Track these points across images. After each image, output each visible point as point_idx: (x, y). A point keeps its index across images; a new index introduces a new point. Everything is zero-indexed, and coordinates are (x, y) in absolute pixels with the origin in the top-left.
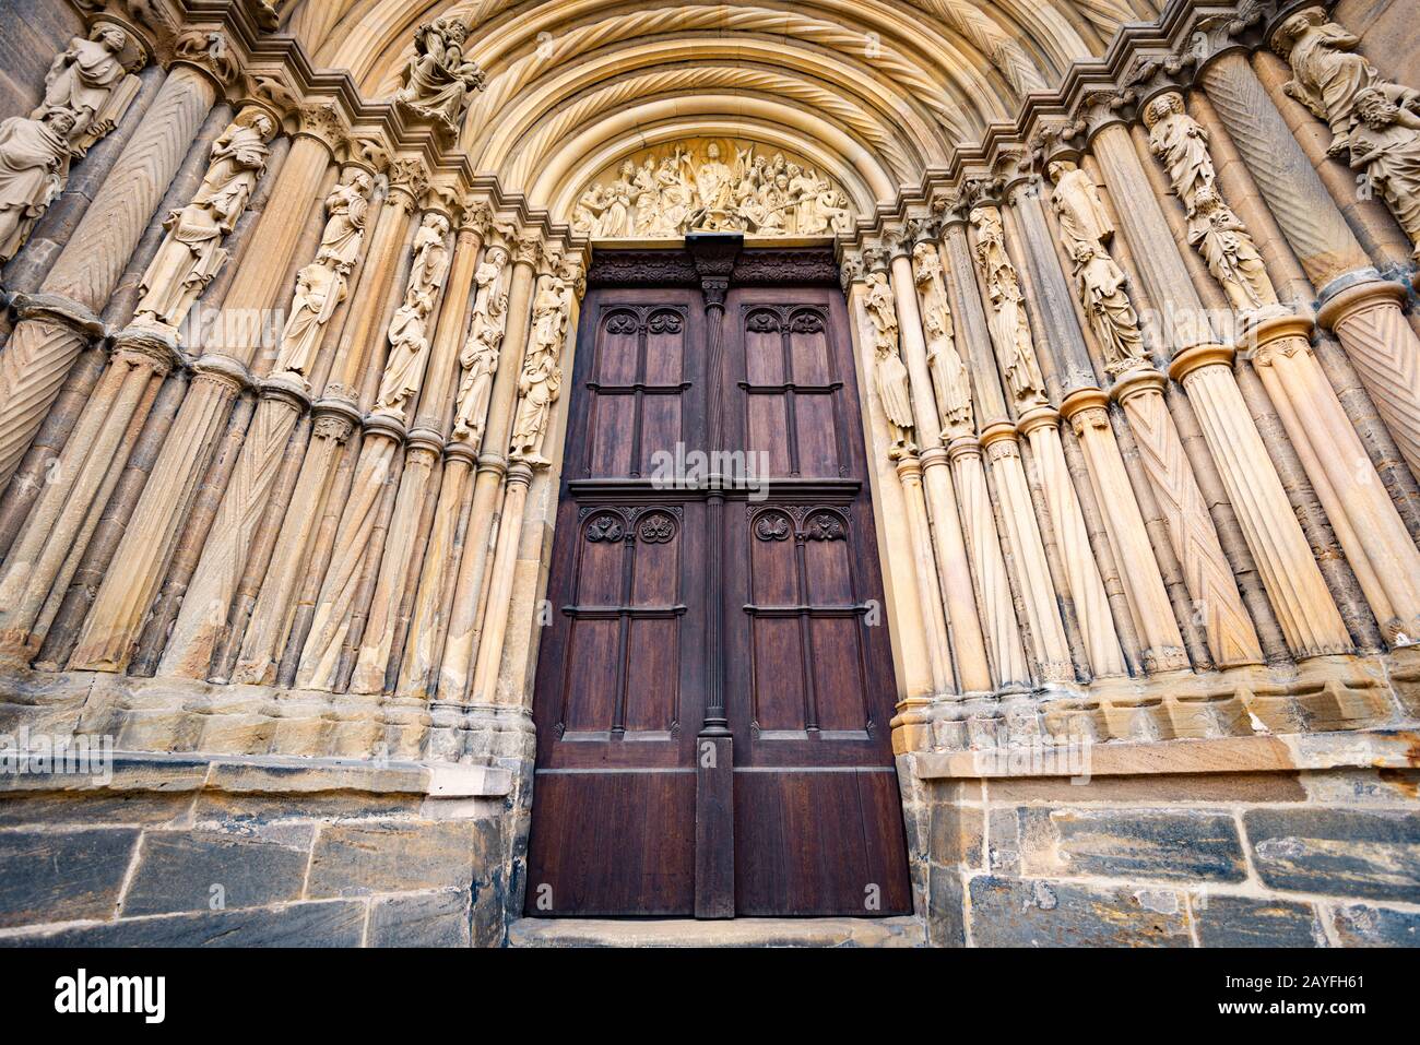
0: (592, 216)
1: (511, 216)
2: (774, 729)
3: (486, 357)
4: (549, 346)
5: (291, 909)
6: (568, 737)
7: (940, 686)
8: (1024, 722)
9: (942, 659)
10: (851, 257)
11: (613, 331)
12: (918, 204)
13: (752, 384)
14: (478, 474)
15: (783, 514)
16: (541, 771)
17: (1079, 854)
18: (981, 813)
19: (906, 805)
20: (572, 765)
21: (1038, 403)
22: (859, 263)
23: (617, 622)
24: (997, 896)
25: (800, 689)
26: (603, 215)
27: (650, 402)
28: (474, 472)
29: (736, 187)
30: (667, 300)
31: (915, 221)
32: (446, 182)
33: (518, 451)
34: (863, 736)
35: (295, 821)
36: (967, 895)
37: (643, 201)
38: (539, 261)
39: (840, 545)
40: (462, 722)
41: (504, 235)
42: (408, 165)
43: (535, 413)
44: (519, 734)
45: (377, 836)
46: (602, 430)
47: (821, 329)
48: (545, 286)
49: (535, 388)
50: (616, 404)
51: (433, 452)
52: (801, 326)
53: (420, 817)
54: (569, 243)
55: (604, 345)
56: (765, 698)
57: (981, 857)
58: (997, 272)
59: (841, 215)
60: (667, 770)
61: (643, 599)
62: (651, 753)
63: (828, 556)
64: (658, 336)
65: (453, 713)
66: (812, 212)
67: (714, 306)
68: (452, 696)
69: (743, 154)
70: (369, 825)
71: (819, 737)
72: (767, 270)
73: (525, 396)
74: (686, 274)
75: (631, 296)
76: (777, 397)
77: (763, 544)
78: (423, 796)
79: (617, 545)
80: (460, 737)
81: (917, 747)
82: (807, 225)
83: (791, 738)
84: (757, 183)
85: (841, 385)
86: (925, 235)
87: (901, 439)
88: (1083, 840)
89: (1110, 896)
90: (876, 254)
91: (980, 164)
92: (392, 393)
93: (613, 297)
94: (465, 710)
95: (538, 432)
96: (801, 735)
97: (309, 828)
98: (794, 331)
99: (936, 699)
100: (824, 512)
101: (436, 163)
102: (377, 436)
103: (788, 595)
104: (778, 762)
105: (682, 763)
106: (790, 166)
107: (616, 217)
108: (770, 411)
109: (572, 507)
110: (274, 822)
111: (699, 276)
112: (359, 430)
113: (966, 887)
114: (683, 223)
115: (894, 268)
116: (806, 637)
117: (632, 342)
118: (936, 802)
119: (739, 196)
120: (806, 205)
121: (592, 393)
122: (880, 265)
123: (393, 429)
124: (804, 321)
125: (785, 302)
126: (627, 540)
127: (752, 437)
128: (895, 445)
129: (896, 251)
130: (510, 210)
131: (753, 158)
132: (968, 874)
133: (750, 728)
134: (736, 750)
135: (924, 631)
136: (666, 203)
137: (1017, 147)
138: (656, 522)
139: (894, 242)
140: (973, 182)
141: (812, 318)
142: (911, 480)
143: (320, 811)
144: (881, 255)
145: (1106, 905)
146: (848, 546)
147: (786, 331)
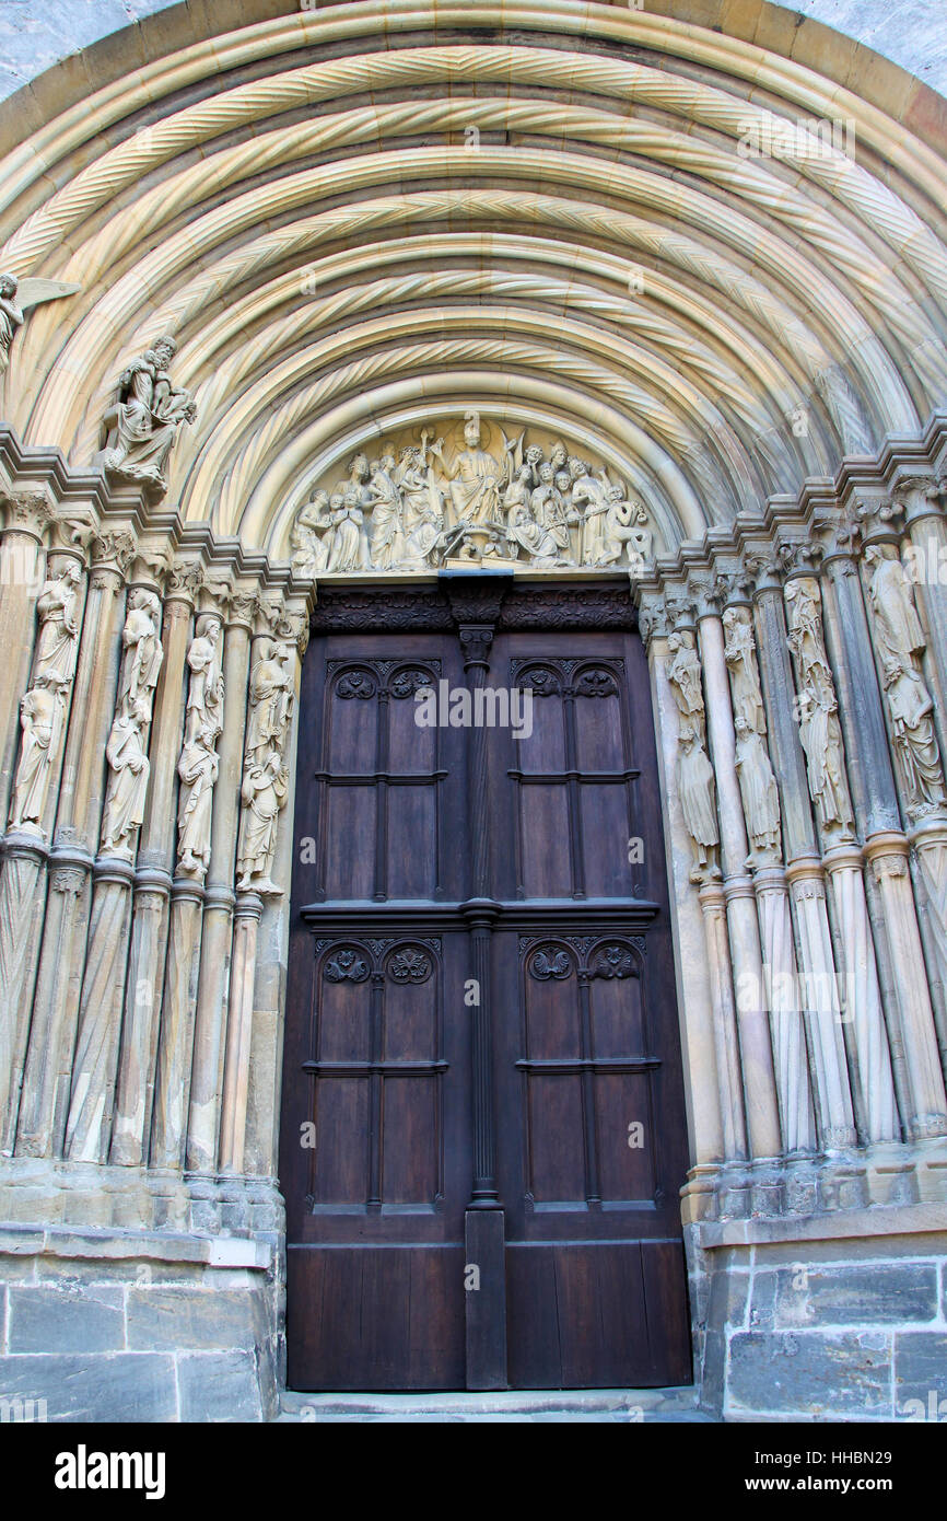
0: (314, 536)
1: (225, 572)
2: (552, 1200)
3: (207, 766)
4: (273, 737)
5: (119, 1357)
6: (319, 1209)
7: (730, 1152)
8: (803, 1189)
9: (734, 1123)
10: (650, 602)
11: (344, 696)
12: (729, 554)
13: (525, 772)
14: (204, 911)
15: (563, 947)
16: (293, 1246)
17: (821, 1308)
18: (747, 1277)
19: (690, 1276)
20: (326, 1239)
21: (843, 840)
22: (661, 612)
23: (366, 1081)
24: (752, 1349)
25: (581, 1156)
26: (329, 535)
27: (394, 795)
28: (201, 909)
29: (503, 489)
30: (414, 653)
31: (725, 576)
32: (155, 548)
33: (247, 878)
34: (649, 1205)
35: (108, 1284)
36: (728, 1350)
37: (381, 514)
38: (256, 618)
39: (630, 984)
40: (218, 1195)
41: (217, 597)
42: (116, 538)
43: (263, 829)
44: (273, 1207)
45: (171, 1300)
46: (336, 836)
47: (612, 692)
48: (264, 654)
49: (262, 796)
50: (353, 799)
51: (163, 895)
52: (589, 687)
53: (204, 1284)
54: (290, 588)
55: (334, 715)
56: (539, 1168)
57: (743, 1317)
58: (810, 669)
59: (639, 539)
60: (432, 1246)
61: (396, 1053)
62: (413, 1228)
63: (616, 999)
64: (405, 702)
65: (207, 1184)
66: (601, 532)
67: (476, 665)
68: (206, 1167)
69: (511, 445)
70: (165, 1290)
71: (600, 1208)
72: (541, 612)
73: (249, 806)
74: (439, 618)
75: (366, 647)
76: (558, 788)
77: (540, 984)
78: (203, 1265)
79: (362, 987)
80: (219, 1210)
81: (701, 1217)
82: (595, 554)
83: (570, 1210)
84: (531, 485)
85: (638, 774)
86: (736, 596)
87: (703, 861)
88: (827, 1295)
89: (839, 1340)
90: (679, 606)
91: (797, 522)
92: (119, 828)
93: (343, 647)
94: (219, 1182)
95: (267, 853)
96: (579, 1207)
97: (119, 1292)
98: (579, 694)
99: (725, 1166)
100: (612, 943)
101: (143, 524)
102: (110, 883)
103: (568, 1050)
104: (554, 1237)
105: (448, 1238)
106: (574, 464)
107: (346, 542)
108: (549, 809)
109: (306, 938)
110: (94, 1284)
111: (456, 623)
112: (90, 876)
113: (728, 1344)
114: (434, 548)
115: (702, 629)
116: (588, 1099)
117: (368, 710)
118: (715, 1271)
119: (507, 503)
120: (593, 521)
121: (322, 785)
122: (684, 621)
123: (124, 874)
124: (591, 681)
125: (568, 654)
126: (374, 981)
127: (525, 843)
128: (696, 867)
129: (705, 608)
130: (223, 564)
131: (524, 448)
132: (731, 1332)
133: (523, 1200)
134: (508, 1223)
135: (718, 1091)
136: (412, 517)
137: (836, 513)
138: (409, 958)
139: (702, 595)
140: (787, 546)
141: (603, 675)
142: (712, 911)
143: (124, 1275)
144: (687, 608)
145: (837, 1348)
146: (642, 986)
147: (569, 696)
